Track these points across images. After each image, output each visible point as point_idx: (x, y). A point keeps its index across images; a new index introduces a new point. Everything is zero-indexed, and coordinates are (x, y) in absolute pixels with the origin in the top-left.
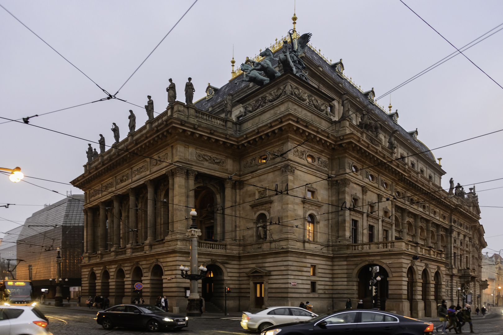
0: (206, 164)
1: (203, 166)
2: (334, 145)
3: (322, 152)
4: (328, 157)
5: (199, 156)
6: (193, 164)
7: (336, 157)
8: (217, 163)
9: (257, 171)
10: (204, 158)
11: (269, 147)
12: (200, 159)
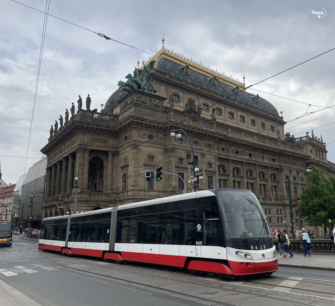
0: (96, 143)
1: (94, 145)
2: (165, 127)
3: (158, 132)
4: (163, 134)
5: (93, 139)
6: (88, 144)
7: (168, 134)
8: (103, 142)
9: (123, 146)
10: (95, 140)
11: (128, 132)
12: (93, 141)
